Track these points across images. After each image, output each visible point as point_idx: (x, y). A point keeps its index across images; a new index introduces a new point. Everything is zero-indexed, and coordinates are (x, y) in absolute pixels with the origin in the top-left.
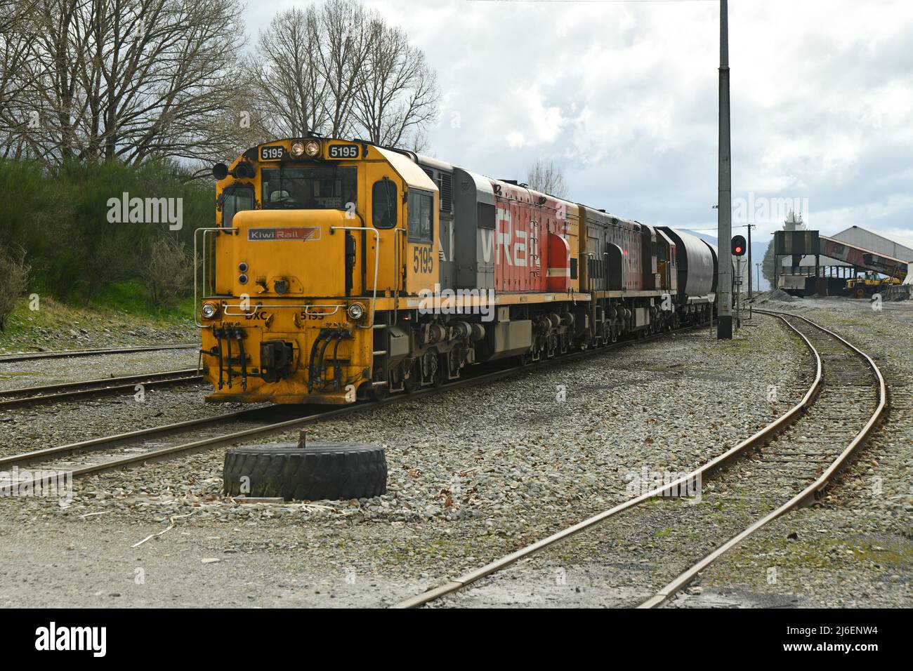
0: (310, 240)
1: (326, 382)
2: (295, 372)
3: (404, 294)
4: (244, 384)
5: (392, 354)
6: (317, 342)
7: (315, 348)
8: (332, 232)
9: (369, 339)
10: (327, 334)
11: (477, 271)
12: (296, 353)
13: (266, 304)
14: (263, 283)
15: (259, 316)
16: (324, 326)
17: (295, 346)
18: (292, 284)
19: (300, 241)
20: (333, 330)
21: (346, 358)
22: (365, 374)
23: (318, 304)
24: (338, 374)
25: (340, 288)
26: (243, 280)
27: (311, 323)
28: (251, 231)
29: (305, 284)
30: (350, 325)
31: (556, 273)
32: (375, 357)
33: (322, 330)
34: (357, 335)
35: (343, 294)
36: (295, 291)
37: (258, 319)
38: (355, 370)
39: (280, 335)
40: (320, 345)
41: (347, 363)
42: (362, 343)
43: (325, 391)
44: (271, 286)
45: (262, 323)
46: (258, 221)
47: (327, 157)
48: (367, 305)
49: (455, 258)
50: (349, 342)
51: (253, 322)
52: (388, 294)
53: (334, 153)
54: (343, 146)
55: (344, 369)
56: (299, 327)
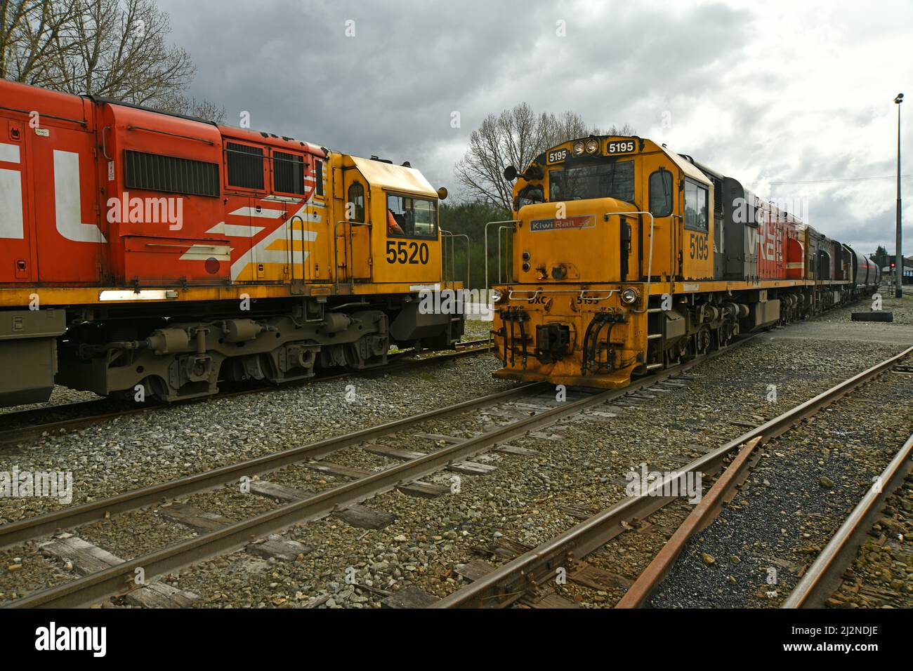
0: (586, 227)
1: (601, 365)
2: (572, 354)
3: (680, 279)
4: (525, 363)
5: (668, 337)
6: (591, 325)
7: (589, 332)
8: (607, 219)
9: (643, 322)
10: (600, 318)
11: (744, 261)
12: (572, 336)
13: (546, 289)
14: (543, 270)
15: (540, 300)
16: (599, 310)
17: (571, 329)
18: (569, 271)
19: (576, 230)
20: (608, 314)
21: (620, 342)
22: (639, 358)
23: (593, 289)
24: (612, 357)
25: (616, 274)
26: (526, 268)
27: (587, 307)
28: (532, 223)
29: (580, 270)
30: (624, 310)
31: (793, 266)
32: (650, 341)
33: (597, 314)
34: (631, 319)
35: (618, 279)
36: (571, 276)
37: (539, 303)
38: (629, 354)
39: (559, 318)
40: (595, 328)
41: (621, 346)
42: (636, 328)
43: (599, 373)
44: (549, 272)
45: (541, 306)
46: (539, 214)
47: (605, 154)
48: (642, 290)
49: (725, 251)
50: (623, 326)
51: (535, 306)
52: (663, 279)
53: (612, 149)
54: (621, 142)
55: (618, 352)
56: (576, 311)
